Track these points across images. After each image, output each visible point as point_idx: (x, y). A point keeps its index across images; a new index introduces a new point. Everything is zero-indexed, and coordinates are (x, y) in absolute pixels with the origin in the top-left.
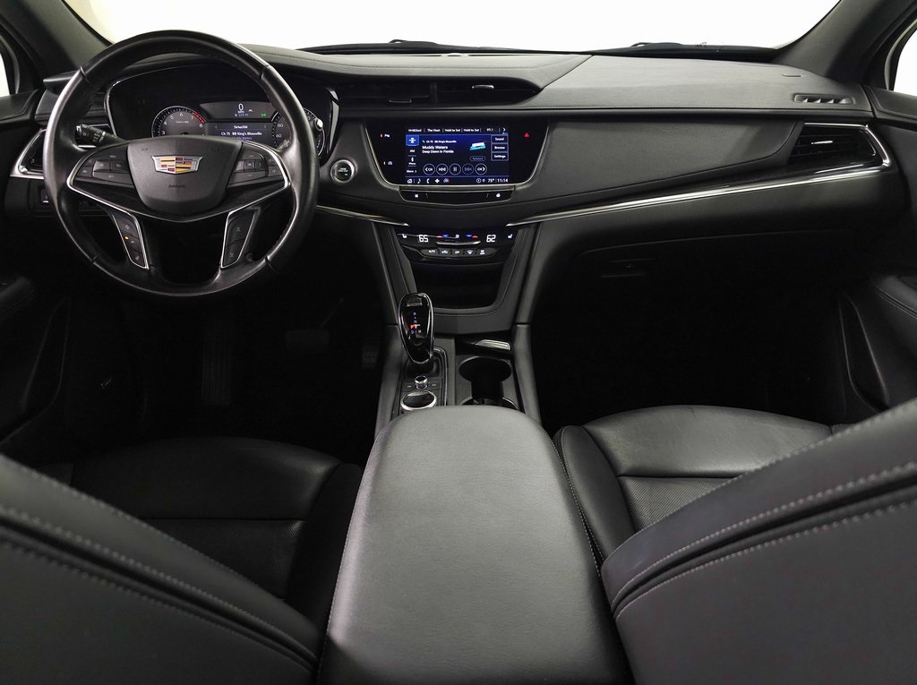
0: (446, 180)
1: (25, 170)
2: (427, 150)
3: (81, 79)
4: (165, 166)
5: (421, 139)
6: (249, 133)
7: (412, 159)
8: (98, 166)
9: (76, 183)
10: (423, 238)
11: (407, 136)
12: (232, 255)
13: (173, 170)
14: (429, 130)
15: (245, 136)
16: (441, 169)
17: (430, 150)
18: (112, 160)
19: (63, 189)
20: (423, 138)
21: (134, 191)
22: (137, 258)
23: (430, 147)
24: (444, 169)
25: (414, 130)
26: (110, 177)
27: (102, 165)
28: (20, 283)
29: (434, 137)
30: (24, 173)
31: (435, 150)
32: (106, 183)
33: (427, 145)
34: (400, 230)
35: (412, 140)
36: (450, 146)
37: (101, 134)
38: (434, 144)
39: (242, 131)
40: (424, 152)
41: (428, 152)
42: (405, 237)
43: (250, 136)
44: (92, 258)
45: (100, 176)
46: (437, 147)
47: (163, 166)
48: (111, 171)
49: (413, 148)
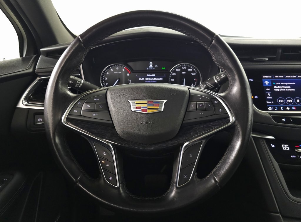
0: (294, 108)
1: (26, 103)
2: (277, 89)
3: (78, 44)
4: (140, 108)
5: (272, 82)
6: (155, 79)
7: (269, 95)
8: (85, 107)
9: (68, 120)
10: (285, 147)
11: (263, 80)
12: (185, 176)
13: (146, 111)
14: (276, 77)
15: (153, 80)
16: (289, 101)
17: (279, 89)
18: (96, 102)
19: (58, 125)
20: (273, 81)
21: (112, 126)
22: (111, 179)
23: (278, 87)
24: (291, 101)
25: (266, 77)
26: (94, 115)
27: (88, 106)
28: (17, 177)
29: (280, 80)
30: (26, 105)
31: (282, 88)
32: (91, 120)
33: (277, 85)
34: (269, 141)
35: (267, 83)
36: (292, 87)
37: (81, 82)
38: (281, 85)
39: (151, 77)
40: (275, 90)
41: (278, 90)
42: (273, 146)
43: (156, 80)
44: (76, 178)
45: (87, 114)
46: (283, 87)
47: (137, 108)
48: (95, 111)
49: (268, 87)
